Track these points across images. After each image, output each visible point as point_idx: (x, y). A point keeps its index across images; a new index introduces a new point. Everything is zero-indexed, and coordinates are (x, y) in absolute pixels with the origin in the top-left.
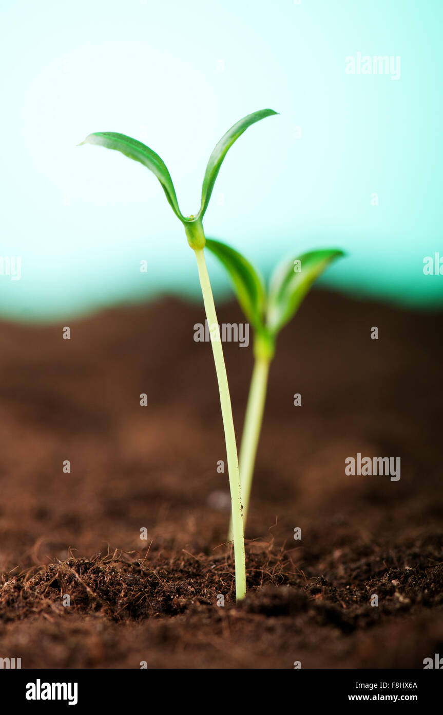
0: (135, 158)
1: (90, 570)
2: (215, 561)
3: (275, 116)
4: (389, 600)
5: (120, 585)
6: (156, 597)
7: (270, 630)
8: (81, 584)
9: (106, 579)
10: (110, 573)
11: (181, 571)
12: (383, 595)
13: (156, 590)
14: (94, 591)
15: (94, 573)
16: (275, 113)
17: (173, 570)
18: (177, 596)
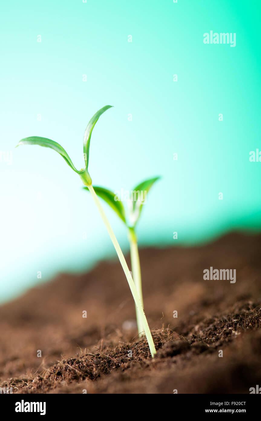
0: (47, 146)
1: (75, 363)
2: (137, 344)
3: (111, 108)
4: (230, 336)
5: (93, 365)
6: (112, 367)
7: (175, 362)
8: (72, 370)
9: (84, 364)
10: (85, 361)
11: (121, 352)
12: (226, 335)
13: (111, 364)
14: (80, 371)
15: (77, 364)
16: (111, 107)
17: (116, 353)
18: (122, 363)
